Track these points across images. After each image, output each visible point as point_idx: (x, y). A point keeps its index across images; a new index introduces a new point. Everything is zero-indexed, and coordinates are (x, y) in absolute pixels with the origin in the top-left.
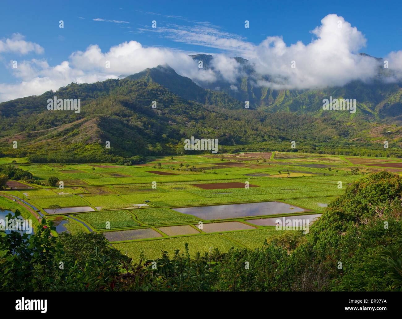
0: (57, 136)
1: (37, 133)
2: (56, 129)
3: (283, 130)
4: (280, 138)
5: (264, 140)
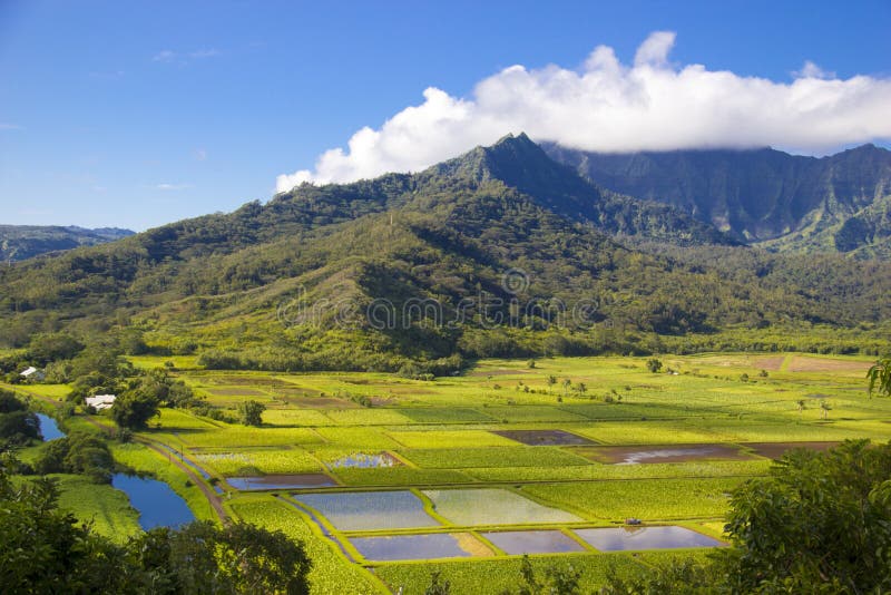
0: (264, 307)
1: (221, 300)
2: (262, 291)
3: (817, 298)
4: (807, 317)
5: (765, 324)
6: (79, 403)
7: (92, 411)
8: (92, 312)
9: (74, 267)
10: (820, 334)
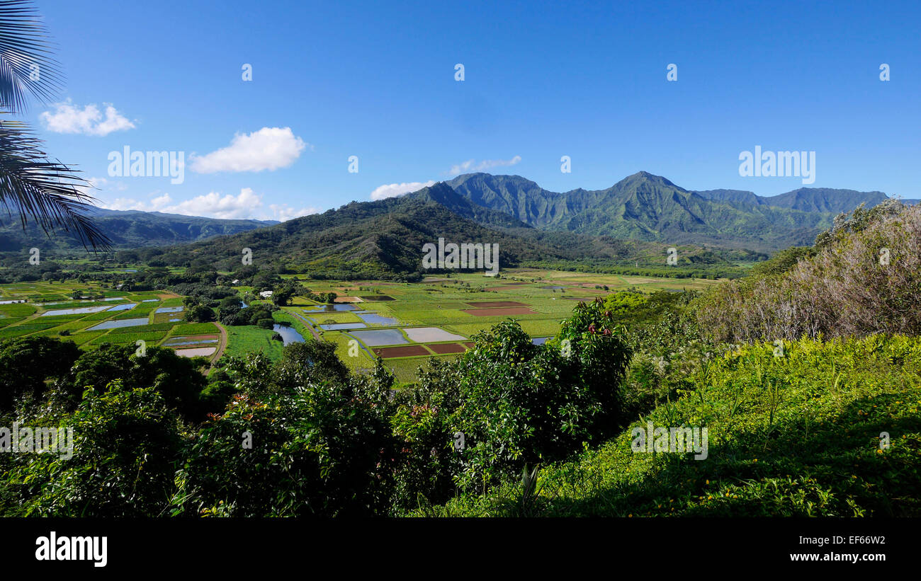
4: (557, 257)
5: (540, 259)
6: (257, 295)
7: (263, 298)
8: (262, 256)
9: (255, 237)
10: (562, 263)
